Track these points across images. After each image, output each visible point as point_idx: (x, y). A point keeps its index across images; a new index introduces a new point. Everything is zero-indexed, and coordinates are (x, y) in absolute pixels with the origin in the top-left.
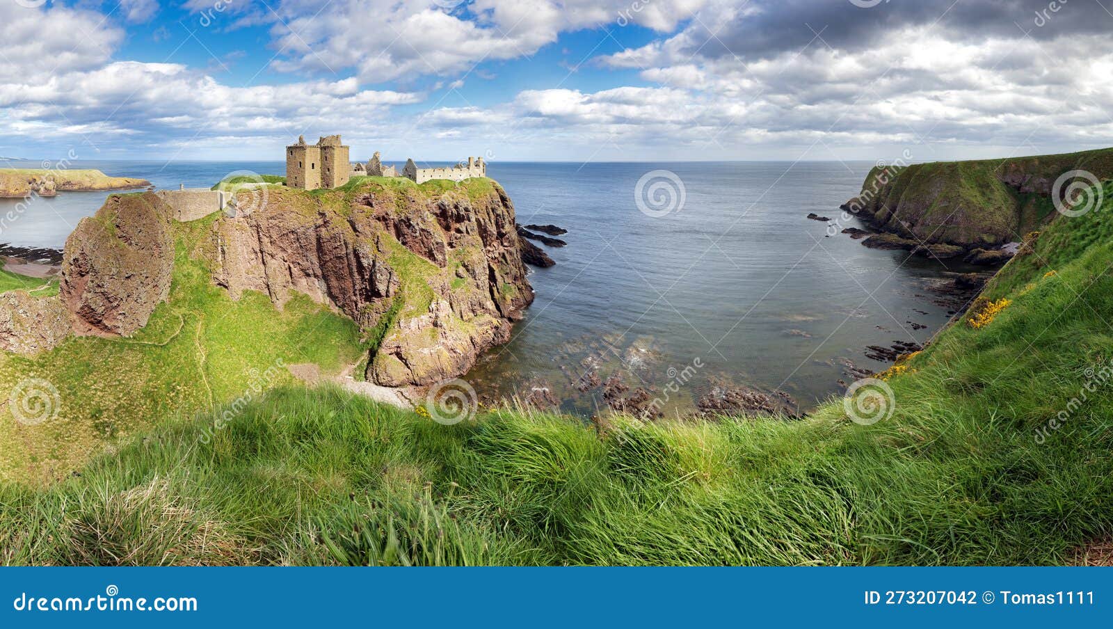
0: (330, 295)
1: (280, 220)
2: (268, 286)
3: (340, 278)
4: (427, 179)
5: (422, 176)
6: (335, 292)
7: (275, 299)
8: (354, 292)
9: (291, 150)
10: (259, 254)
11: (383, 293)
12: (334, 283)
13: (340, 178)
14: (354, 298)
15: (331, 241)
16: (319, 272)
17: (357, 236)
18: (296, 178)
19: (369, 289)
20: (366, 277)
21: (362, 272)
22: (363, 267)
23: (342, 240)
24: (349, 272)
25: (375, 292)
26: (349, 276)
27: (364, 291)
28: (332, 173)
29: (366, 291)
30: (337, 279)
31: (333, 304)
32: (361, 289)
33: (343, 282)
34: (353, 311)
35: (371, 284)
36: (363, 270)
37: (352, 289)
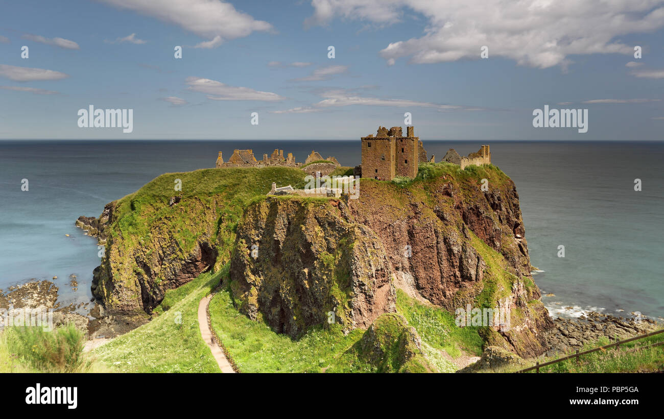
0: (418, 287)
3: (428, 267)
6: (422, 282)
8: (441, 281)
9: (368, 142)
11: (473, 276)
12: (422, 274)
13: (415, 171)
14: (441, 286)
15: (423, 231)
16: (408, 265)
17: (446, 225)
18: (376, 171)
19: (458, 275)
20: (455, 264)
21: (451, 259)
22: (454, 254)
23: (433, 230)
24: (438, 261)
25: (466, 277)
26: (437, 264)
27: (452, 278)
28: (410, 165)
29: (455, 278)
30: (425, 269)
31: (420, 295)
32: (450, 276)
33: (431, 272)
34: (442, 299)
35: (461, 270)
36: (453, 257)
37: (440, 278)
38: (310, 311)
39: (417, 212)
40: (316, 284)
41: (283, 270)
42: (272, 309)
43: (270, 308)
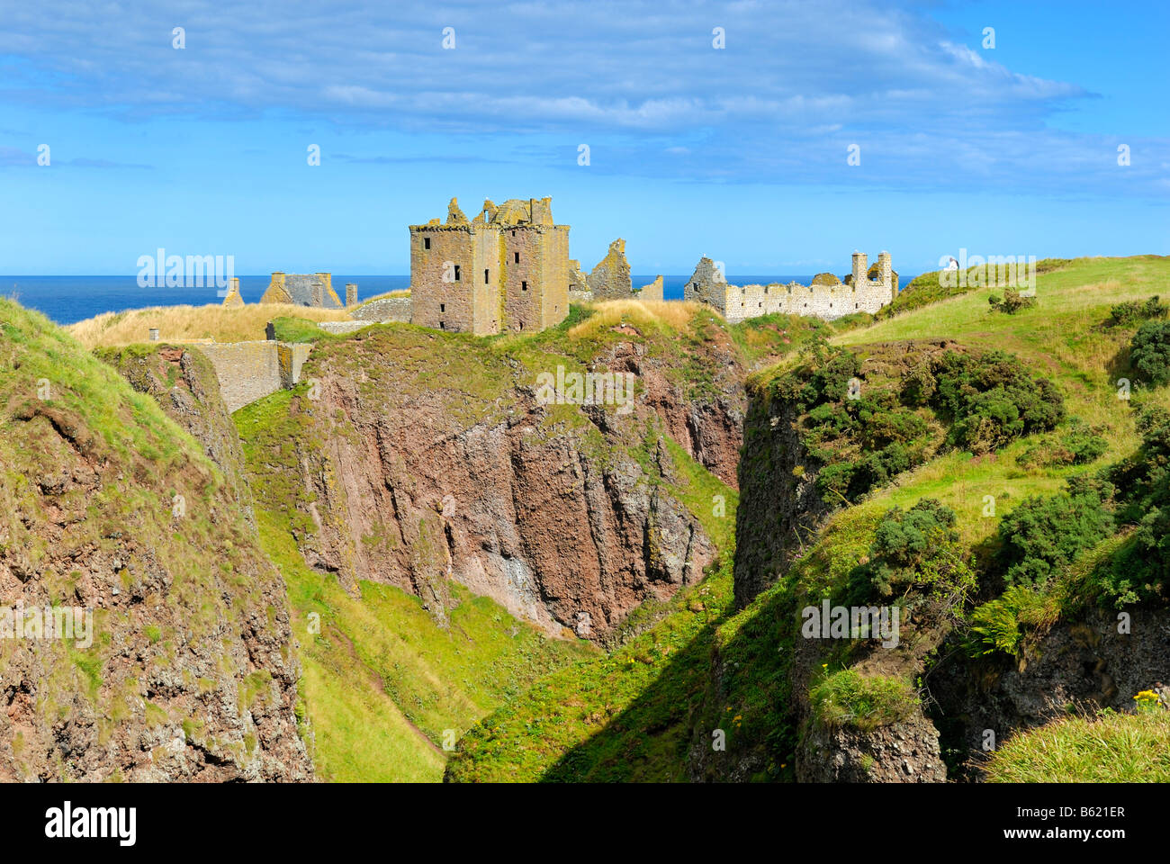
1: (427, 409)
2: (411, 569)
3: (566, 547)
4: (754, 312)
5: (741, 306)
6: (554, 585)
7: (431, 599)
8: (601, 582)
9: (425, 237)
10: (386, 494)
11: (676, 575)
12: (552, 563)
13: (550, 310)
14: (600, 596)
15: (548, 456)
16: (512, 539)
17: (609, 441)
18: (443, 308)
19: (640, 569)
20: (632, 540)
21: (624, 529)
22: (627, 515)
23: (574, 454)
24: (592, 533)
25: (658, 575)
26: (590, 540)
27: (627, 574)
28: (533, 295)
29: (634, 575)
30: (559, 550)
31: (549, 616)
32: (621, 570)
33: (575, 558)
34: (602, 627)
35: (647, 557)
36: (626, 524)
37: (596, 575)
39: (533, 408)
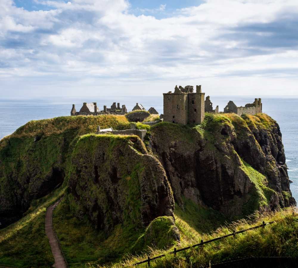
9: (168, 97)
13: (202, 117)
18: (174, 117)
23: (214, 158)
38: (116, 215)
40: (120, 196)
41: (100, 186)
42: (93, 214)
43: (92, 212)
